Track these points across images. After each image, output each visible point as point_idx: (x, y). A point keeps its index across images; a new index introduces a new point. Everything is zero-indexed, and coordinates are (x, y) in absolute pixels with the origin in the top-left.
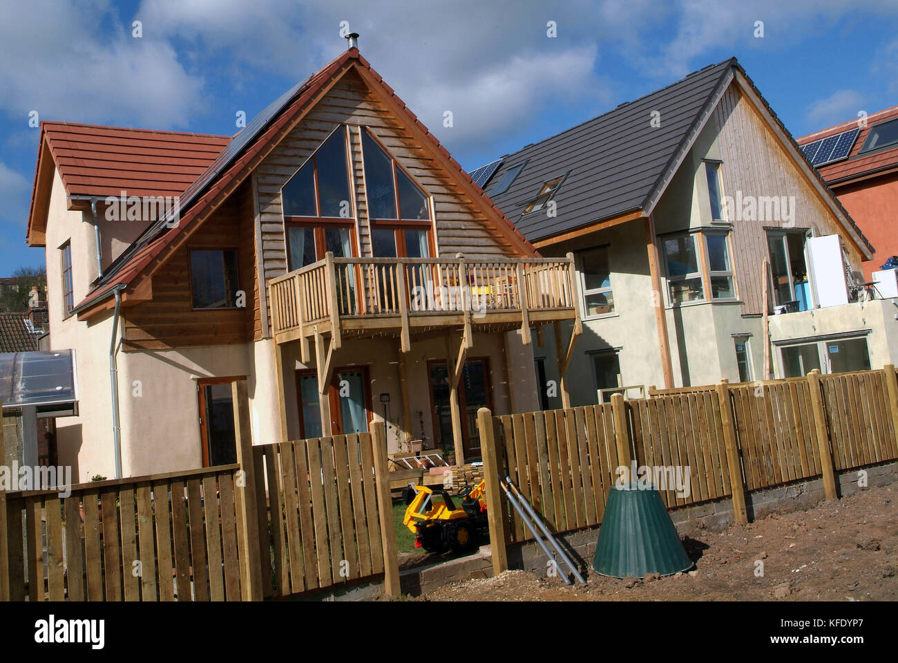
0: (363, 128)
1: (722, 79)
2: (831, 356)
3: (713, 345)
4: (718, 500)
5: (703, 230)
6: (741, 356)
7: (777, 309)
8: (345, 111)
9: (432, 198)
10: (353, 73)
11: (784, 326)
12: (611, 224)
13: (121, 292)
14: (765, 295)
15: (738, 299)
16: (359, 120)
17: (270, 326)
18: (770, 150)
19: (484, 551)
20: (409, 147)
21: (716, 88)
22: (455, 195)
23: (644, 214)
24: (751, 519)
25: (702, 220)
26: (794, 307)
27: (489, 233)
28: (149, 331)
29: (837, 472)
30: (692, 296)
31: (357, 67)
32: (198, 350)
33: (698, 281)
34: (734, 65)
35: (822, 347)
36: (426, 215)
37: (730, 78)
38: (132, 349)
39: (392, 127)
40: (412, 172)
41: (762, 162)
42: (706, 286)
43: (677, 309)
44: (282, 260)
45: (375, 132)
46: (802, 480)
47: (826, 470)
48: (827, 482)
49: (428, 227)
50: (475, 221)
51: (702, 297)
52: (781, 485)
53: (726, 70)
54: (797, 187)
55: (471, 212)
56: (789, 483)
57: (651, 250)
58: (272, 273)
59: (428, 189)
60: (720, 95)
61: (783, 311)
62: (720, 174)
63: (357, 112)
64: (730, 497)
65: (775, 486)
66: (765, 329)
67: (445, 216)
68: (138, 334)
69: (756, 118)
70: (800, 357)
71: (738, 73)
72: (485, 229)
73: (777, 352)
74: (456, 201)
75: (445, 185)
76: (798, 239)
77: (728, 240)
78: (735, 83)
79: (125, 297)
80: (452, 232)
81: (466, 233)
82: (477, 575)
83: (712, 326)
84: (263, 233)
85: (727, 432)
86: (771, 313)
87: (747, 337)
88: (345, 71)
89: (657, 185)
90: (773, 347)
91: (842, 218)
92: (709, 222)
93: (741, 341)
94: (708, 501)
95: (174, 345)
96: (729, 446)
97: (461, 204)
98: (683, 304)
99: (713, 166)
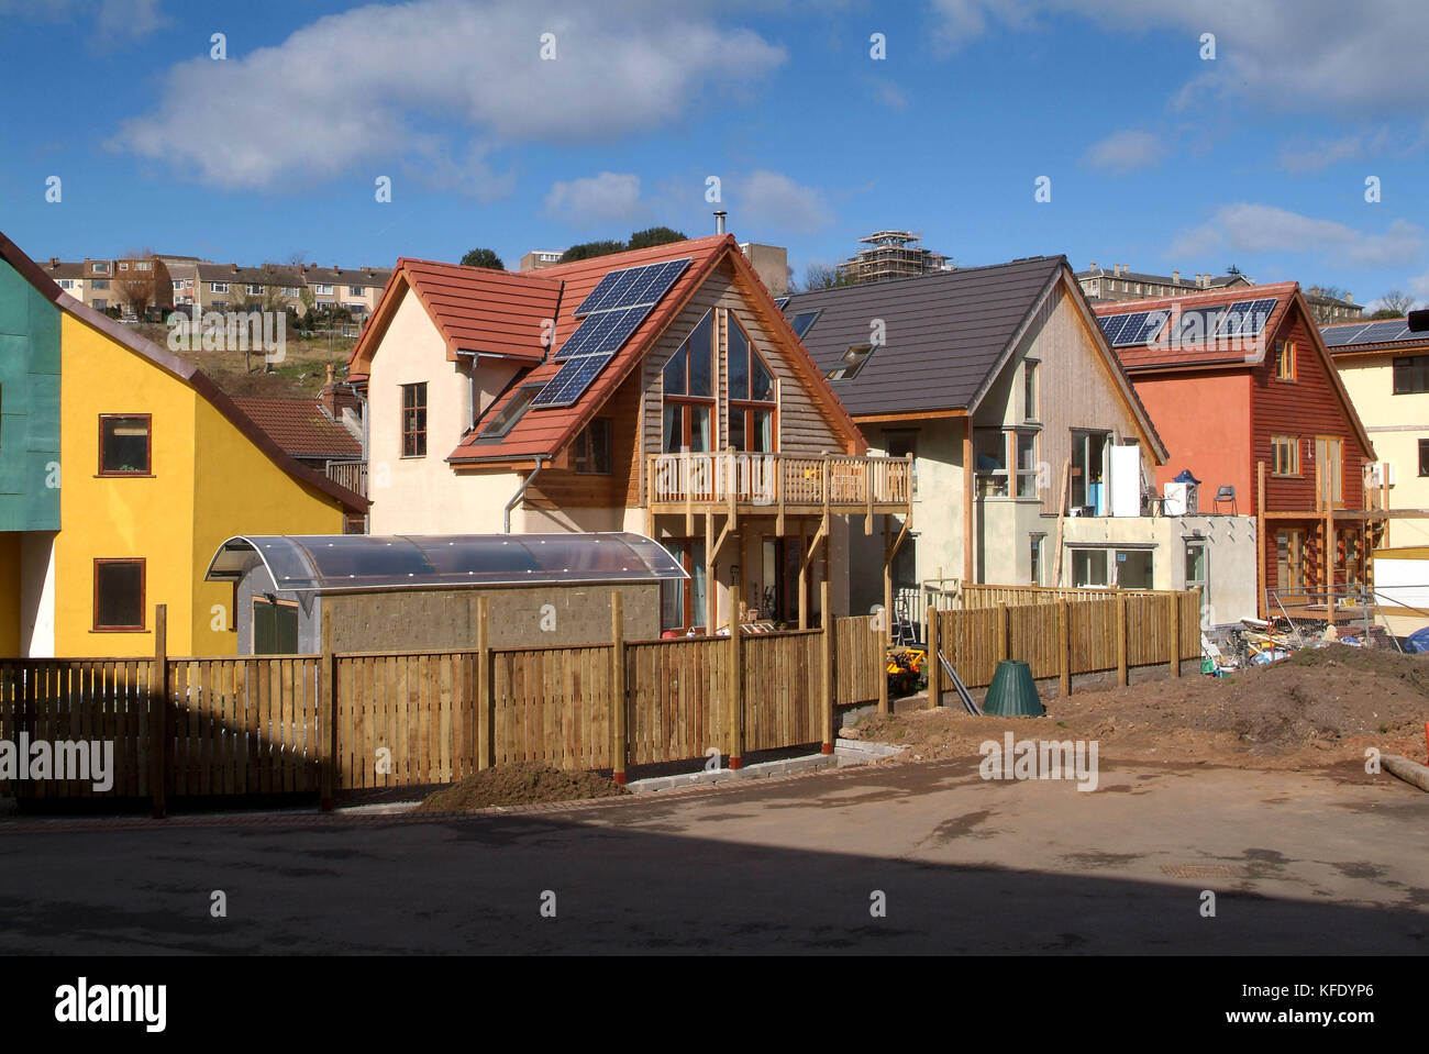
0: (729, 310)
1: (1050, 278)
2: (1119, 564)
3: (1012, 542)
4: (1051, 678)
5: (1017, 429)
6: (1035, 554)
7: (1073, 511)
8: (714, 293)
9: (779, 381)
10: (728, 258)
11: (1077, 529)
12: (932, 416)
13: (542, 461)
14: (1063, 496)
15: (1039, 499)
16: (726, 303)
17: (646, 496)
18: (1084, 349)
19: (922, 694)
20: (765, 330)
21: (1045, 287)
22: (798, 378)
23: (968, 413)
24: (1070, 693)
25: (1016, 419)
26: (1090, 512)
27: (823, 417)
28: (544, 492)
29: (1128, 667)
30: (996, 492)
31: (732, 253)
32: (578, 511)
33: (1005, 478)
34: (1062, 262)
35: (1111, 554)
36: (771, 397)
37: (1059, 276)
38: (530, 507)
39: (752, 310)
40: (766, 355)
41: (1076, 361)
42: (1011, 483)
43: (981, 502)
44: (659, 436)
45: (739, 315)
46: (1105, 670)
47: (1121, 665)
48: (1120, 673)
49: (773, 408)
50: (813, 405)
51: (1006, 494)
52: (1091, 672)
53: (1056, 268)
54: (1105, 388)
55: (810, 396)
56: (1096, 672)
57: (967, 445)
58: (651, 448)
59: (777, 372)
60: (1046, 295)
61: (1078, 514)
62: (1037, 372)
63: (725, 295)
64: (1059, 677)
65: (1087, 673)
66: (1059, 530)
67: (788, 398)
68: (535, 494)
69: (1076, 316)
70: (1089, 561)
71: (1066, 270)
72: (820, 413)
73: (1068, 553)
74: (798, 384)
75: (791, 368)
76: (1099, 439)
77: (1036, 439)
78: (1062, 281)
79: (546, 465)
80: (793, 415)
81: (804, 416)
82: (921, 708)
83: (1013, 523)
84: (647, 410)
85: (1063, 632)
86: (1067, 515)
87: (1042, 536)
88: (722, 256)
89: (982, 384)
90: (1065, 548)
91: (1143, 422)
92: (1021, 422)
93: (1036, 538)
94: (1046, 678)
95: (561, 505)
96: (1063, 642)
97: (803, 387)
98: (987, 498)
99: (1032, 364)
